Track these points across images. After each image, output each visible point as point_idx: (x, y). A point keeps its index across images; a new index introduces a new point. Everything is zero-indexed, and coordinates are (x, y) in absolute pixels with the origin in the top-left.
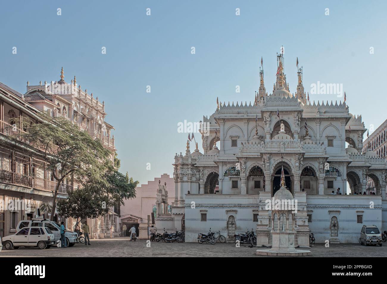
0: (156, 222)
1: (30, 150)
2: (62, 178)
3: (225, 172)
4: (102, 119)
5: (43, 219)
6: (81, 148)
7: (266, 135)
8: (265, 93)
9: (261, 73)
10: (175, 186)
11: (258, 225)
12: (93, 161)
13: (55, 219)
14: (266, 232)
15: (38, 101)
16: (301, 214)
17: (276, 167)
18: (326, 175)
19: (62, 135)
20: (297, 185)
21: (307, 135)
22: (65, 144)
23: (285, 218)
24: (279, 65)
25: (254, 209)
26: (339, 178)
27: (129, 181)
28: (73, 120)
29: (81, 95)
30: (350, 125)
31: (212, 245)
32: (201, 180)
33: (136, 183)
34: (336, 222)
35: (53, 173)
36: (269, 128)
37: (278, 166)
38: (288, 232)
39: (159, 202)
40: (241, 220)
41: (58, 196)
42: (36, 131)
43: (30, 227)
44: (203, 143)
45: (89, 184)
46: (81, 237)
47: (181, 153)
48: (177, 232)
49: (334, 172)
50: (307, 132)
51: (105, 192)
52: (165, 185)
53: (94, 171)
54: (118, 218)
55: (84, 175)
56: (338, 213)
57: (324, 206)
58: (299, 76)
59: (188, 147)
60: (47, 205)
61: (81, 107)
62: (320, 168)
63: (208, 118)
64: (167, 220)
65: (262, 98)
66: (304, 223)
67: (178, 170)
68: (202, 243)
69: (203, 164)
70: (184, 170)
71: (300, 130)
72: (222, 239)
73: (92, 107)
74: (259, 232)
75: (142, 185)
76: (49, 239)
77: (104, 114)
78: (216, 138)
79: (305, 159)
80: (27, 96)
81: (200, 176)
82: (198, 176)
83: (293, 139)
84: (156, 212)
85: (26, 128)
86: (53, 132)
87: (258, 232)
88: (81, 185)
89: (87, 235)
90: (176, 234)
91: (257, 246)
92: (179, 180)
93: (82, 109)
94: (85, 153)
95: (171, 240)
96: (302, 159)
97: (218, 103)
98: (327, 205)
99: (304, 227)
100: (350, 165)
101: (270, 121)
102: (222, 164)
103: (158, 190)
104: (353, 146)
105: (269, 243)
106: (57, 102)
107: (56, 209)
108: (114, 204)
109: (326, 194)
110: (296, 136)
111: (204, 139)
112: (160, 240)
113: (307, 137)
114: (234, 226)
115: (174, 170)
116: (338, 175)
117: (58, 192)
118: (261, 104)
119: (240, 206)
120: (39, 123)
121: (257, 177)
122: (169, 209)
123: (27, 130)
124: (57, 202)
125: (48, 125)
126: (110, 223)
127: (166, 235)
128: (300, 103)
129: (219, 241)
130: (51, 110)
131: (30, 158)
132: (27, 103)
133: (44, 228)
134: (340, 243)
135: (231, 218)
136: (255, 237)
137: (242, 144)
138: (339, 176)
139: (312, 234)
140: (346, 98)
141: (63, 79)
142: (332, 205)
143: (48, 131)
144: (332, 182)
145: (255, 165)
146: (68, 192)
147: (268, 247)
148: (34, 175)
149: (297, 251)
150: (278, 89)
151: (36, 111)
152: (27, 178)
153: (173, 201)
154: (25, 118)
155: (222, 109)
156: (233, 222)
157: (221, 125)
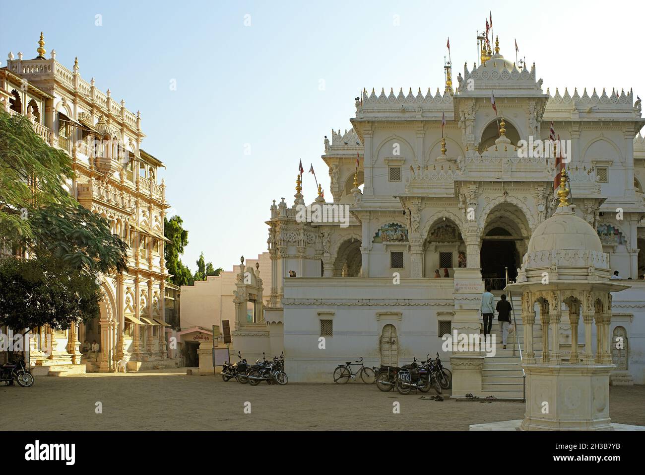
0: (234, 339)
3: (376, 233)
10: (271, 265)
25: (440, 311)
32: (325, 255)
36: (473, 136)
39: (240, 299)
40: (411, 333)
47: (283, 200)
59: (299, 189)
61: (80, 110)
67: (278, 233)
70: (289, 233)
72: (368, 376)
81: (323, 247)
82: (319, 246)
92: (278, 253)
93: (82, 114)
96: (552, 197)
102: (368, 217)
103: (238, 275)
114: (394, 347)
115: (270, 234)
119: (408, 303)
121: (446, 243)
129: (361, 381)
135: (389, 328)
141: (43, 55)
145: (440, 215)
155: (367, 103)
156: (393, 339)
157: (365, 136)
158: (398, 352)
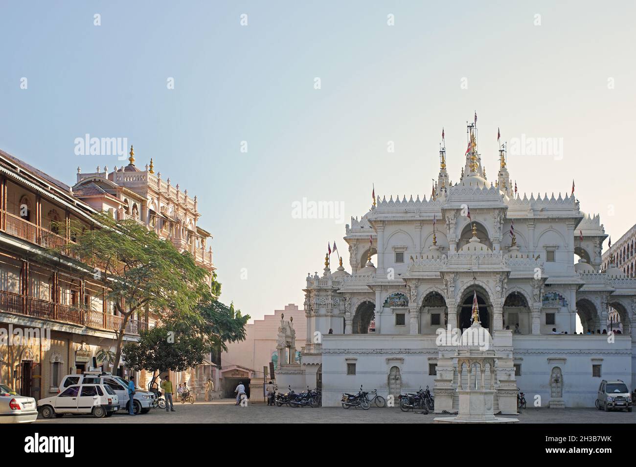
0: (276, 376)
1: (81, 269)
2: (131, 312)
3: (385, 301)
4: (193, 222)
5: (101, 373)
6: (160, 266)
7: (449, 244)
8: (448, 182)
9: (442, 152)
10: (306, 322)
11: (436, 381)
12: (179, 286)
13: (119, 372)
14: (449, 391)
15: (95, 196)
16: (505, 363)
17: (465, 293)
18: (543, 305)
19: (131, 247)
20: (497, 320)
21: (514, 244)
22: (135, 261)
23: (478, 369)
24: (470, 140)
25: (430, 357)
26: (564, 309)
27: (235, 314)
28: (149, 225)
29: (160, 187)
30: (582, 229)
31: (364, 411)
32: (347, 314)
33: (247, 317)
34: (559, 375)
35: (118, 304)
36: (454, 235)
37: (468, 291)
38: (484, 391)
39: (281, 346)
40: (409, 373)
41: (124, 338)
42: (91, 241)
43: (80, 384)
44: (351, 257)
45: (173, 319)
46: (160, 400)
47: (316, 273)
48: (309, 391)
49: (556, 299)
50: (513, 239)
51: (197, 331)
52: (292, 321)
53: (180, 300)
54: (217, 370)
55: (166, 307)
56: (563, 362)
57: (540, 351)
58: (502, 155)
59: (327, 264)
60: (108, 352)
61: (161, 205)
62: (535, 294)
63: (359, 220)
64: (293, 374)
65: (443, 190)
66: (509, 378)
67: (312, 298)
68: (349, 407)
69: (351, 289)
70: (321, 298)
71: (502, 236)
72: (380, 402)
73: (177, 205)
74: (438, 391)
75: (255, 321)
76: (110, 403)
77: (196, 215)
78: (371, 251)
79: (511, 281)
80: (78, 189)
81: (345, 308)
82: (342, 307)
83: (492, 250)
84: (276, 361)
85: (75, 237)
86: (117, 242)
87: (436, 391)
88: (161, 322)
89: (168, 397)
90: (308, 393)
91: (435, 412)
92: (312, 313)
93: (163, 208)
94: (166, 273)
95: (299, 403)
96: (506, 281)
97: (374, 196)
98: (546, 349)
99: (510, 384)
100: (582, 289)
101: (456, 223)
103: (279, 328)
104: (585, 260)
105: (453, 407)
106: (123, 198)
107: (121, 357)
108: (211, 350)
109: (544, 333)
110: (496, 246)
111: (352, 251)
112: (282, 404)
113: (513, 248)
114: (398, 382)
115: (306, 299)
116: (562, 304)
117: (124, 332)
118: (441, 199)
119: (408, 352)
120: (95, 229)
121: (436, 307)
122: (297, 356)
123: (77, 240)
124: (122, 347)
125: (109, 232)
126: (205, 378)
127: (292, 396)
128: (503, 196)
129: (375, 405)
130: (115, 210)
131: (82, 281)
132: (77, 200)
133: (102, 386)
134: (565, 408)
135: (394, 369)
136: (431, 399)
137: (412, 258)
138: (564, 306)
139: (521, 393)
140: (575, 188)
141: (133, 163)
142: (552, 349)
143: (109, 241)
144: (553, 315)
145: (431, 290)
146: (140, 332)
147: (451, 414)
148: (87, 307)
149: (497, 419)
150: (468, 176)
151: (90, 212)
152: (77, 311)
153: (304, 344)
154: (73, 222)
155: (380, 206)
156: (397, 376)
157: (379, 230)
158: (401, 386)
